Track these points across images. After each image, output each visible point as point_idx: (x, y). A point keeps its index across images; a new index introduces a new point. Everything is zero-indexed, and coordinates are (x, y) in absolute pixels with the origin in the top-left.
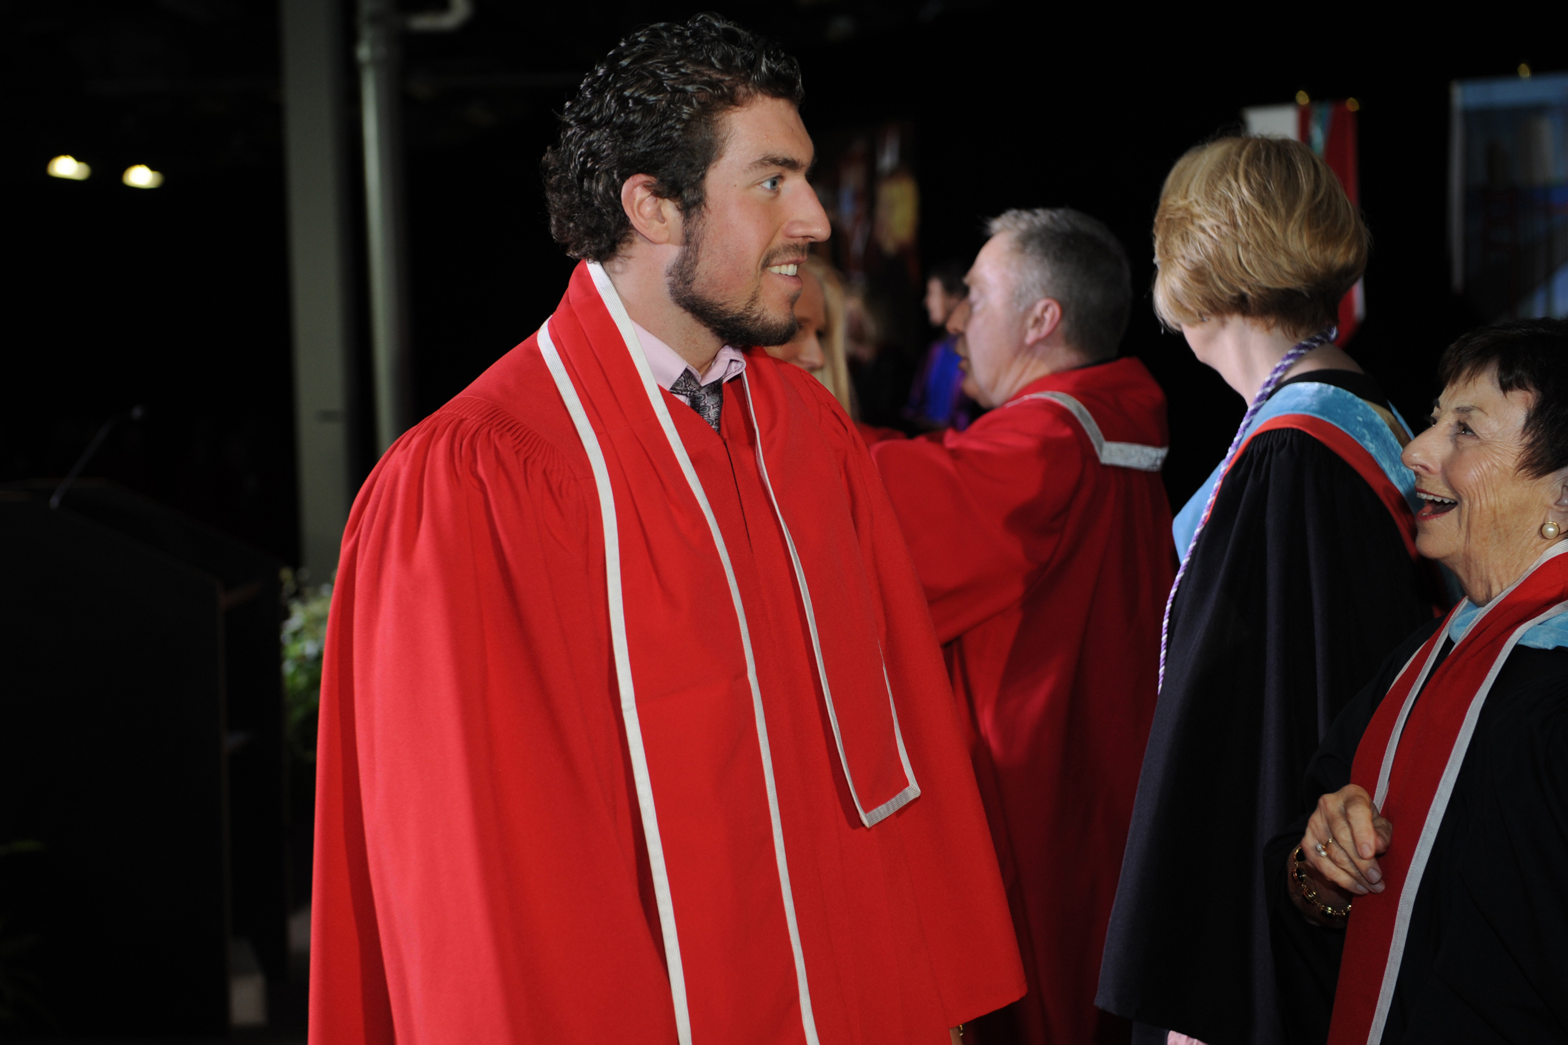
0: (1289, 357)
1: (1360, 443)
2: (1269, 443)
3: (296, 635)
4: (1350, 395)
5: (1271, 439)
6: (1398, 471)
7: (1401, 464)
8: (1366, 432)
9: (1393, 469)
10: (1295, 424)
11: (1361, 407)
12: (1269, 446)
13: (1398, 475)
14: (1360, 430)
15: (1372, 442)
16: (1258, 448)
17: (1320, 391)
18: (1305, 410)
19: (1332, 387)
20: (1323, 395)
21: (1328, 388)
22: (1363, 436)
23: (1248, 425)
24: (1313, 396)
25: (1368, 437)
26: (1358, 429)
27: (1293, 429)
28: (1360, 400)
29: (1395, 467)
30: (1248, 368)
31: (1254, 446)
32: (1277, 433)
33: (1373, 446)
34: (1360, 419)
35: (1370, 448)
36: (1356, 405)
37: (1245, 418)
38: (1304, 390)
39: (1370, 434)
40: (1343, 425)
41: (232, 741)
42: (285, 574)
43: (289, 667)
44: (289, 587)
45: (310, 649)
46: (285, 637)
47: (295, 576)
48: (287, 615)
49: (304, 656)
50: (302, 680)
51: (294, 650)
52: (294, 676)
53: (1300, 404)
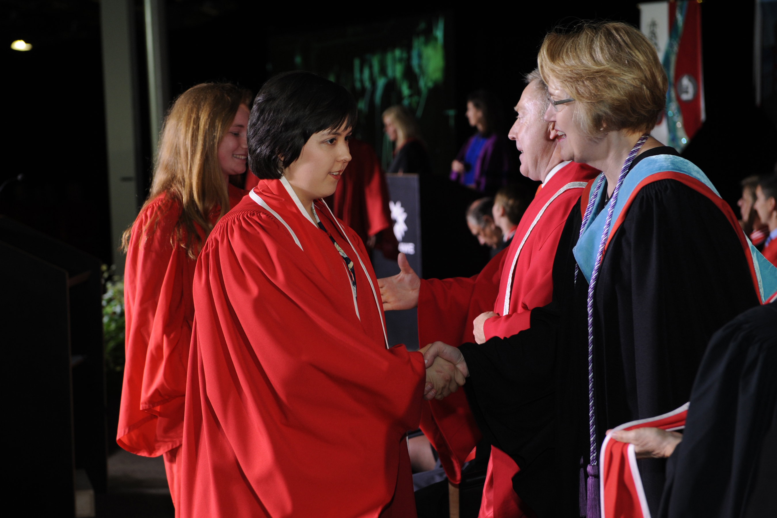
3: (110, 301)
18: (667, 169)
41: (74, 360)
42: (104, 268)
43: (106, 320)
44: (106, 275)
45: (118, 309)
46: (104, 303)
47: (109, 268)
48: (105, 291)
49: (114, 313)
50: (113, 326)
51: (108, 310)
52: (109, 324)
53: (662, 166)
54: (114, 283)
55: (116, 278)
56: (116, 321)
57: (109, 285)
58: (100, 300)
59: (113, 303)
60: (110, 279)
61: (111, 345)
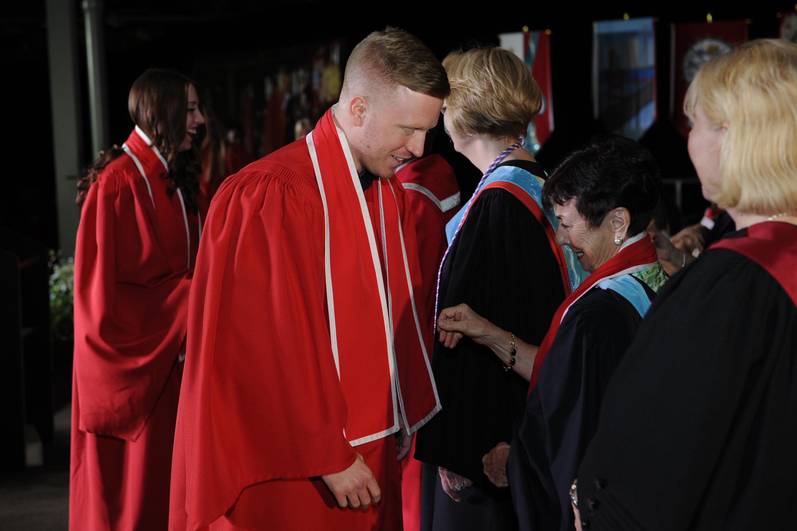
0: (503, 154)
1: (532, 197)
2: (490, 194)
3: (56, 281)
4: (529, 173)
5: (491, 193)
8: (534, 191)
10: (502, 186)
11: (533, 179)
12: (490, 196)
14: (532, 190)
15: (537, 196)
16: (485, 197)
17: (514, 171)
18: (507, 179)
19: (521, 169)
20: (516, 172)
21: (519, 169)
22: (533, 194)
23: (482, 184)
24: (511, 173)
25: (535, 193)
26: (531, 190)
27: (501, 189)
28: (533, 176)
31: (483, 195)
32: (494, 190)
33: (538, 198)
34: (532, 185)
35: (536, 199)
36: (531, 178)
37: (481, 181)
38: (508, 170)
39: (536, 192)
40: (524, 187)
41: (25, 332)
42: (52, 253)
43: (53, 297)
44: (53, 259)
45: (63, 288)
46: (51, 282)
47: (56, 253)
48: (52, 272)
49: (60, 291)
50: (59, 302)
51: (56, 288)
52: (56, 300)
53: (505, 176)
54: (60, 266)
55: (62, 261)
56: (63, 298)
57: (56, 268)
58: (47, 279)
59: (59, 283)
60: (57, 262)
61: (58, 318)
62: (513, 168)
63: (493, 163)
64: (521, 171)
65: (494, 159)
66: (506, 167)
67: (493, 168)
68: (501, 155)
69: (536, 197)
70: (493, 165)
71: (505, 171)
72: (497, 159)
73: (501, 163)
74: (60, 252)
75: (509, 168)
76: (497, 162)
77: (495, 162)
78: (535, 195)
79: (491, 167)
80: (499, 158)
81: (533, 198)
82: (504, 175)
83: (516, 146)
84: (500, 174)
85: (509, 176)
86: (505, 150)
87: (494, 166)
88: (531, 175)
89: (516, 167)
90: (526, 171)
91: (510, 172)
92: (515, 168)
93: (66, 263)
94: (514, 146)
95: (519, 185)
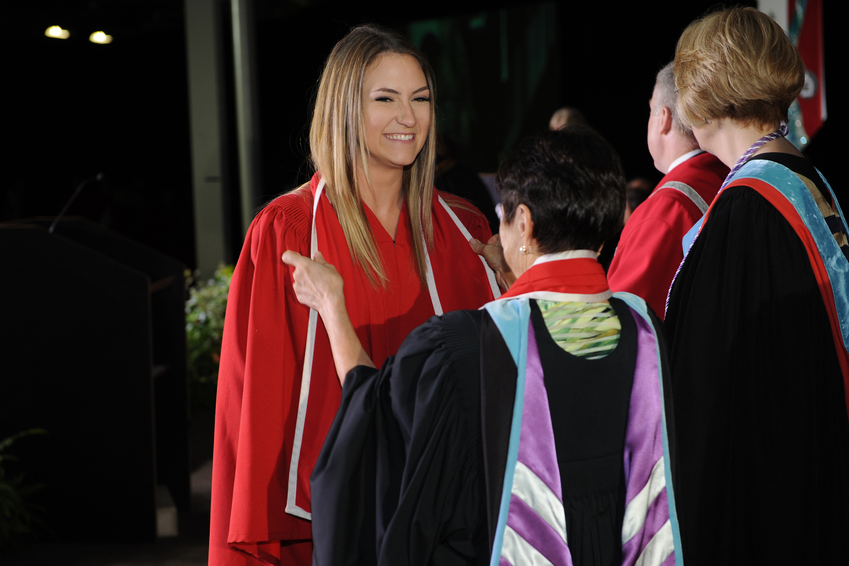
0: (756, 145)
3: (193, 308)
6: (811, 216)
7: (813, 212)
9: (808, 215)
11: (791, 176)
13: (810, 219)
19: (776, 163)
22: (790, 194)
26: (787, 189)
28: (793, 173)
29: (808, 214)
30: (733, 151)
33: (795, 200)
34: (790, 183)
35: (793, 202)
36: (789, 175)
38: (759, 165)
41: (156, 370)
42: (187, 273)
43: (189, 328)
44: (189, 281)
45: (202, 316)
46: (188, 309)
47: (192, 274)
48: (188, 297)
49: (198, 321)
50: (197, 335)
51: (192, 317)
52: (192, 333)
53: (754, 172)
54: (198, 289)
55: (200, 283)
56: (201, 330)
57: (193, 292)
58: (183, 306)
59: (197, 310)
60: (194, 284)
61: (195, 354)
62: (766, 162)
63: (742, 157)
64: (776, 166)
65: (745, 152)
66: (757, 161)
67: (742, 163)
68: (753, 146)
69: (793, 199)
70: (743, 159)
71: (755, 166)
72: (748, 152)
73: (753, 156)
74: (198, 272)
75: (761, 162)
76: (747, 156)
77: (745, 156)
78: (792, 197)
79: (740, 162)
80: (751, 150)
81: (789, 200)
82: (753, 170)
83: (774, 135)
84: (748, 170)
85: (758, 172)
86: (759, 140)
87: (743, 161)
88: (790, 171)
89: (771, 161)
90: (784, 166)
91: (761, 167)
92: (769, 162)
93: (205, 285)
94: (771, 135)
95: (771, 183)
